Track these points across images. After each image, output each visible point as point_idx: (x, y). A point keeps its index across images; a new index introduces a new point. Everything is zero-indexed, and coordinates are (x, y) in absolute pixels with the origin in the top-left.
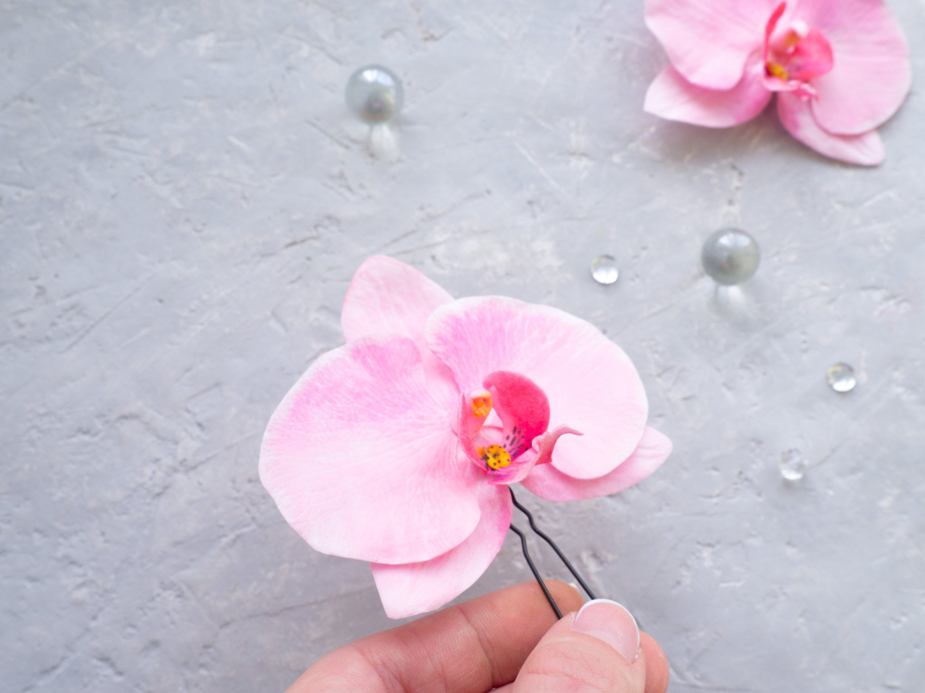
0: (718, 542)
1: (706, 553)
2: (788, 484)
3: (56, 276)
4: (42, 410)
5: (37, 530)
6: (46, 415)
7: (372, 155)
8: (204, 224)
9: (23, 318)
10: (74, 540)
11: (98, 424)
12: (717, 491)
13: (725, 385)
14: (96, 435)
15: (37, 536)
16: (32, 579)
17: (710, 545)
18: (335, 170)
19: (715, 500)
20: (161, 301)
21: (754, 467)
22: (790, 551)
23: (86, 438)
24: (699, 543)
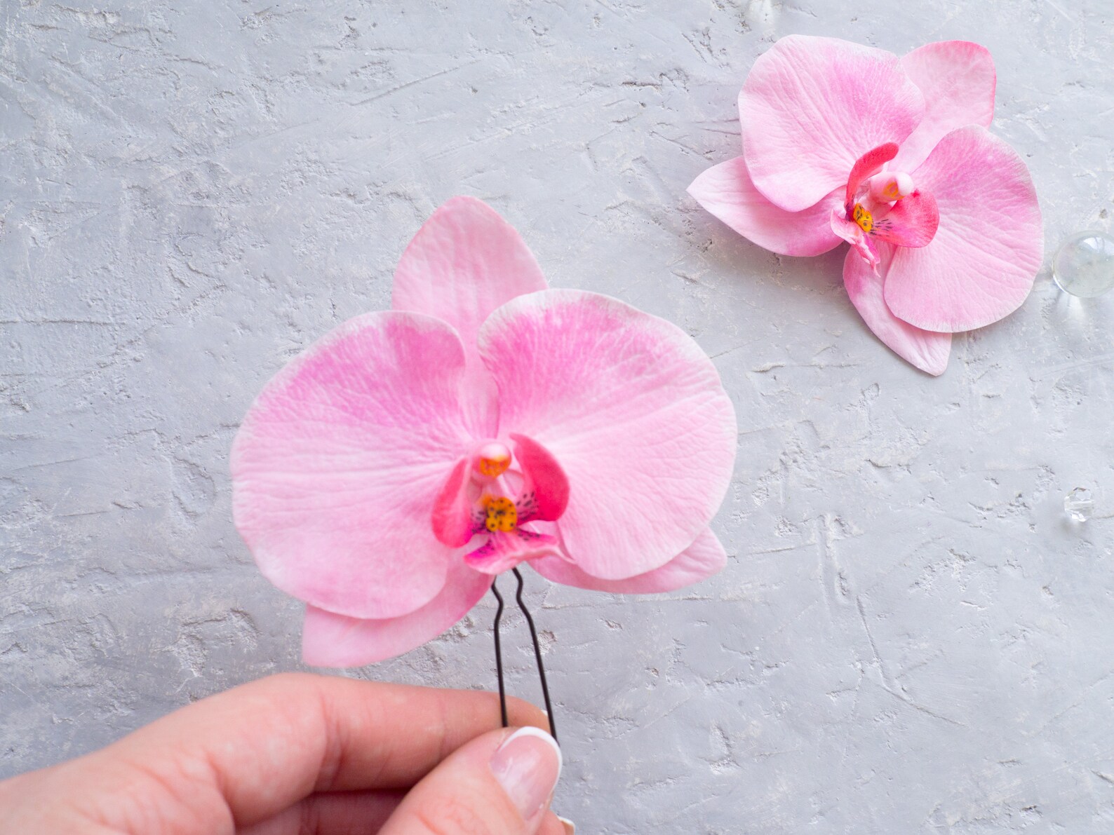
0: (973, 559)
1: (957, 564)
2: (1066, 526)
3: (374, 25)
4: (313, 157)
5: (266, 277)
6: (315, 162)
7: (744, 24)
8: (546, 30)
9: (325, 55)
10: (301, 302)
11: (367, 192)
12: (990, 506)
13: (1033, 398)
14: (361, 202)
15: (264, 283)
16: (244, 326)
17: (963, 558)
18: (702, 25)
19: (985, 513)
20: (475, 91)
21: (1037, 494)
22: (1045, 596)
23: (350, 202)
24: (952, 551)
